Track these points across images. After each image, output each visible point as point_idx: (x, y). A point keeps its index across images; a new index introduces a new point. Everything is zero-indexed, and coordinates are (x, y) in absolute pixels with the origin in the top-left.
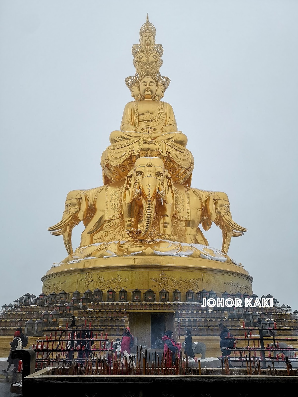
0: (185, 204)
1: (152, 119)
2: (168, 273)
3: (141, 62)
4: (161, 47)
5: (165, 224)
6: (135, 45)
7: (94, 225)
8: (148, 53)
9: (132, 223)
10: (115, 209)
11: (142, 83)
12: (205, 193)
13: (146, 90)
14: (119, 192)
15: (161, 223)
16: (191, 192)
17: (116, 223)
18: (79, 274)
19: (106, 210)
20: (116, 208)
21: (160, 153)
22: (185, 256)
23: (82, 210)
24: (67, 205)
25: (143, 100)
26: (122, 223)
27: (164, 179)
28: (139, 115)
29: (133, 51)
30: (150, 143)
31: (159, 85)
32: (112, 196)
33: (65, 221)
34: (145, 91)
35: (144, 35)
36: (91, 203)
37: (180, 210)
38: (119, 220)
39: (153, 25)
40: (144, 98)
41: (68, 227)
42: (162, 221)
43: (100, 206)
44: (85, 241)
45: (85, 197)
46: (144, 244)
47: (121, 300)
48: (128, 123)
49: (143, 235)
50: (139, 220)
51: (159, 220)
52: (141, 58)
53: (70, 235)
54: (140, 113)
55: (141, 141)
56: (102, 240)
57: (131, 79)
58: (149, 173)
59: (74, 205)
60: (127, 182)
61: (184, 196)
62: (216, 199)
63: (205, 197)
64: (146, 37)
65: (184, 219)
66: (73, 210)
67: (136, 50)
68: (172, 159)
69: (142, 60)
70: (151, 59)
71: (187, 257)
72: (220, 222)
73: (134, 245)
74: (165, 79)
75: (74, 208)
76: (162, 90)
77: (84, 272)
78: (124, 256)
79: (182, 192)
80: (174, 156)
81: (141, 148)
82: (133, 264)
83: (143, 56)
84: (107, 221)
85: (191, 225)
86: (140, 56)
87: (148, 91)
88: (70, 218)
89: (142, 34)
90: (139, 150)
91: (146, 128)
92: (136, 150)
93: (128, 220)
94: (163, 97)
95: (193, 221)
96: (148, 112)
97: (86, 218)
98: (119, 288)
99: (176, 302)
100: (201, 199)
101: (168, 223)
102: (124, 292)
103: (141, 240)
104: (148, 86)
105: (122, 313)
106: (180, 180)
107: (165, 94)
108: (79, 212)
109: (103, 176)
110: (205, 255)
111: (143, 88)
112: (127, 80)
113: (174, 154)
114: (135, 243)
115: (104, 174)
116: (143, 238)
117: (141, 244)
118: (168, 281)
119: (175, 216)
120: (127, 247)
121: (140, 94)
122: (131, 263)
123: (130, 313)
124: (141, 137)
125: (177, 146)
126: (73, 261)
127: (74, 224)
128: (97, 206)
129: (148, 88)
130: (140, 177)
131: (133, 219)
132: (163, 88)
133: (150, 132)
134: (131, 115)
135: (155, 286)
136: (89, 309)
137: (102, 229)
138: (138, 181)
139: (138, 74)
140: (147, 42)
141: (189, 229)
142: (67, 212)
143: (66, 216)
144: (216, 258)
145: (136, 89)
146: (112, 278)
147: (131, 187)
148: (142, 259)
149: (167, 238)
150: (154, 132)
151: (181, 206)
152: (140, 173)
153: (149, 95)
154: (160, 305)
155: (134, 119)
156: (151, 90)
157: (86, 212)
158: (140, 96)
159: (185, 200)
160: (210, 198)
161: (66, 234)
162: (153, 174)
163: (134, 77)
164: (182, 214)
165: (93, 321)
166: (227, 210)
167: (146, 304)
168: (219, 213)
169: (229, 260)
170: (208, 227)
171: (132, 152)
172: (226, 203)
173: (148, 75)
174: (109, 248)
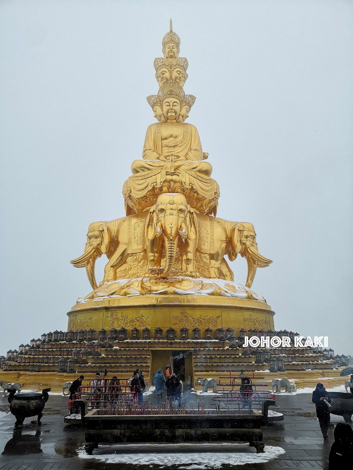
0: (209, 236)
1: (176, 144)
2: (189, 312)
3: (164, 78)
4: (186, 60)
5: (188, 260)
6: (158, 58)
7: (117, 258)
8: (171, 67)
9: (155, 259)
10: (138, 243)
11: (165, 103)
12: (230, 223)
13: (170, 111)
14: (142, 225)
15: (183, 259)
16: (215, 224)
17: (139, 257)
18: (104, 312)
19: (129, 243)
20: (139, 241)
21: (184, 184)
22: (206, 295)
23: (104, 243)
24: (90, 238)
25: (166, 122)
26: (145, 257)
27: (187, 215)
28: (162, 140)
29: (155, 65)
30: (173, 174)
31: (183, 104)
32: (135, 229)
33: (88, 254)
34: (168, 112)
35: (167, 47)
36: (114, 235)
37: (204, 243)
38: (142, 254)
39: (177, 35)
40: (168, 119)
41: (91, 260)
42: (184, 257)
43: (123, 238)
44: (109, 275)
45: (108, 230)
46: (166, 282)
47: (144, 338)
48: (150, 148)
49: (166, 273)
50: (162, 255)
51: (181, 255)
52: (164, 74)
53: (93, 268)
54: (163, 137)
55: (164, 172)
56: (126, 274)
57: (153, 98)
58: (172, 211)
59: (96, 237)
60: (150, 218)
61: (208, 228)
62: (241, 230)
63: (230, 228)
64: (169, 48)
65: (208, 252)
66: (95, 242)
67: (158, 65)
68: (195, 190)
69: (165, 76)
70: (175, 74)
71: (207, 295)
72: (245, 253)
73: (156, 283)
74: (189, 98)
75: (96, 240)
76: (187, 110)
77: (109, 310)
78: (147, 295)
79: (207, 224)
80: (198, 187)
81: (164, 180)
82: (156, 303)
83: (166, 72)
84: (130, 255)
85: (215, 258)
86: (163, 71)
87: (171, 112)
88: (93, 251)
89: (164, 44)
90: (161, 182)
91: (169, 156)
92: (158, 182)
93: (150, 255)
94: (188, 117)
95: (218, 254)
96: (171, 136)
97: (108, 251)
98: (142, 326)
99: (195, 340)
100: (226, 231)
101: (191, 260)
102: (147, 330)
103: (164, 278)
104: (171, 107)
105: (145, 351)
106: (205, 209)
107: (190, 114)
108: (101, 245)
109: (125, 205)
110: (226, 292)
111: (165, 108)
112: (149, 99)
113: (198, 185)
114: (158, 281)
115: (126, 203)
116: (165, 276)
117: (164, 282)
118: (189, 320)
119: (199, 249)
120: (150, 285)
121: (163, 115)
122: (154, 302)
123: (152, 351)
124: (164, 166)
125: (201, 176)
126: (98, 298)
127: (97, 256)
128: (120, 239)
129: (171, 109)
130: (161, 215)
131: (156, 255)
132: (187, 107)
133: (173, 160)
134: (153, 139)
135: (176, 324)
136: (115, 348)
137: (125, 262)
138: (160, 219)
139: (160, 93)
140: (170, 54)
141: (213, 262)
142: (89, 244)
143: (88, 250)
144: (236, 294)
145: (158, 109)
146: (136, 316)
147: (153, 223)
148: (164, 298)
149: (190, 275)
150: (177, 159)
151: (205, 238)
152: (162, 210)
153: (173, 117)
154: (180, 343)
155: (156, 145)
156: (174, 110)
157: (109, 245)
158: (163, 117)
159: (209, 232)
160: (236, 229)
161: (89, 267)
162: (175, 212)
163: (157, 96)
164: (206, 247)
165: (119, 359)
166: (252, 241)
167: (167, 342)
168: (244, 244)
169: (250, 295)
170: (233, 257)
171: (155, 184)
172: (252, 234)
173: (171, 94)
174: (132, 286)
